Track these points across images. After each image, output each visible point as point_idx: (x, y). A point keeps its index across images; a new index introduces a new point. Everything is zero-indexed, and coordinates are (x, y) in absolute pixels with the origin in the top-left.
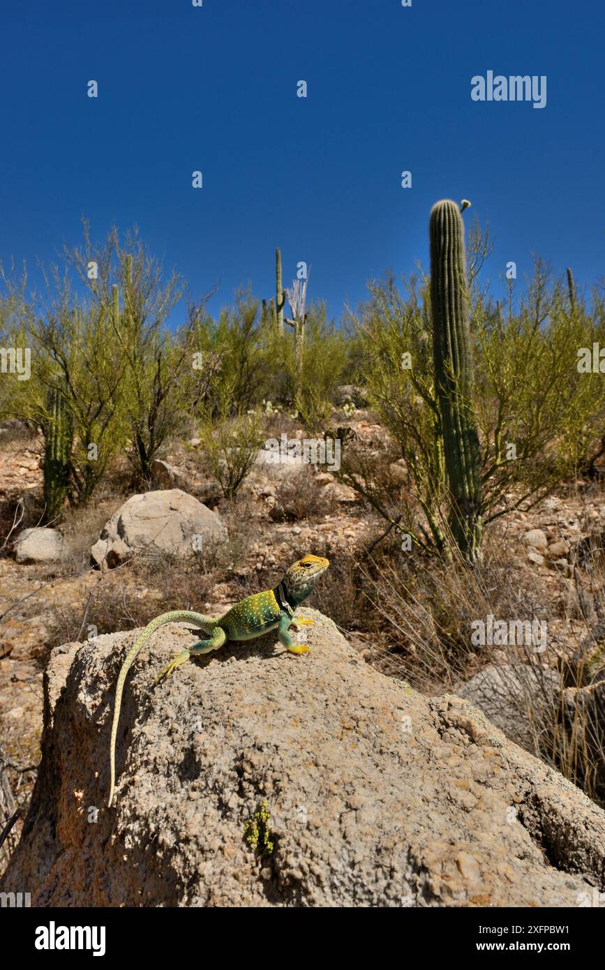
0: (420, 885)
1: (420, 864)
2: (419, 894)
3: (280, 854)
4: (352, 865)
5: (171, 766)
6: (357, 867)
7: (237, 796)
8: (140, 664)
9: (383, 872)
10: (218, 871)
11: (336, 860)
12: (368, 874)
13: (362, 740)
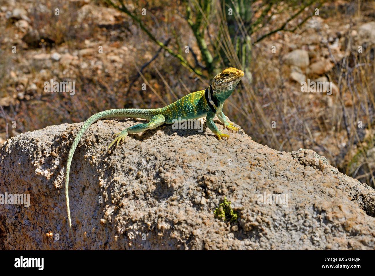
0: (322, 218)
1: (320, 209)
2: (321, 222)
3: (243, 217)
4: (285, 216)
5: (147, 194)
6: (287, 217)
7: (205, 198)
8: (90, 143)
9: (302, 217)
10: (205, 232)
11: (275, 215)
12: (293, 219)
13: (263, 170)
